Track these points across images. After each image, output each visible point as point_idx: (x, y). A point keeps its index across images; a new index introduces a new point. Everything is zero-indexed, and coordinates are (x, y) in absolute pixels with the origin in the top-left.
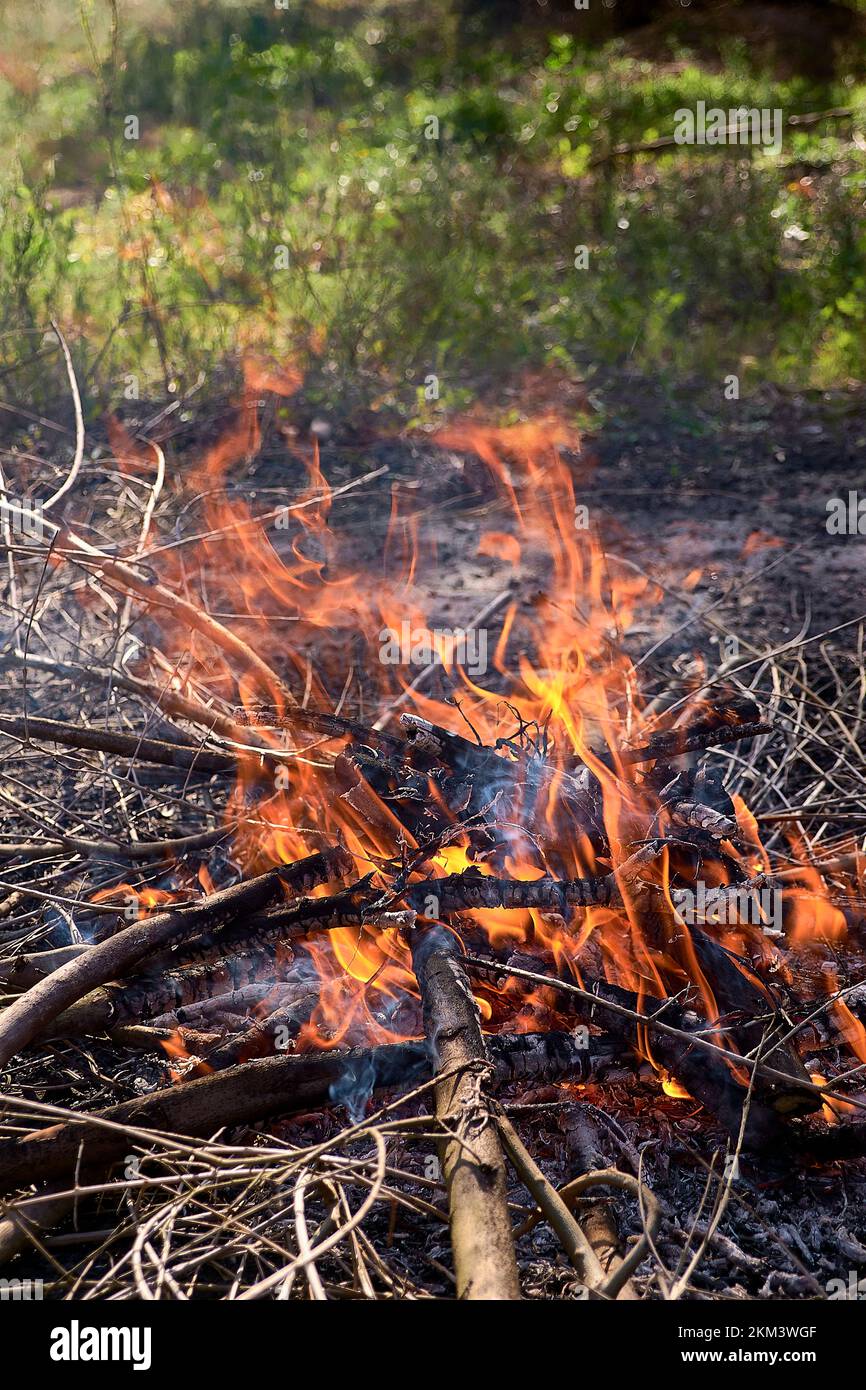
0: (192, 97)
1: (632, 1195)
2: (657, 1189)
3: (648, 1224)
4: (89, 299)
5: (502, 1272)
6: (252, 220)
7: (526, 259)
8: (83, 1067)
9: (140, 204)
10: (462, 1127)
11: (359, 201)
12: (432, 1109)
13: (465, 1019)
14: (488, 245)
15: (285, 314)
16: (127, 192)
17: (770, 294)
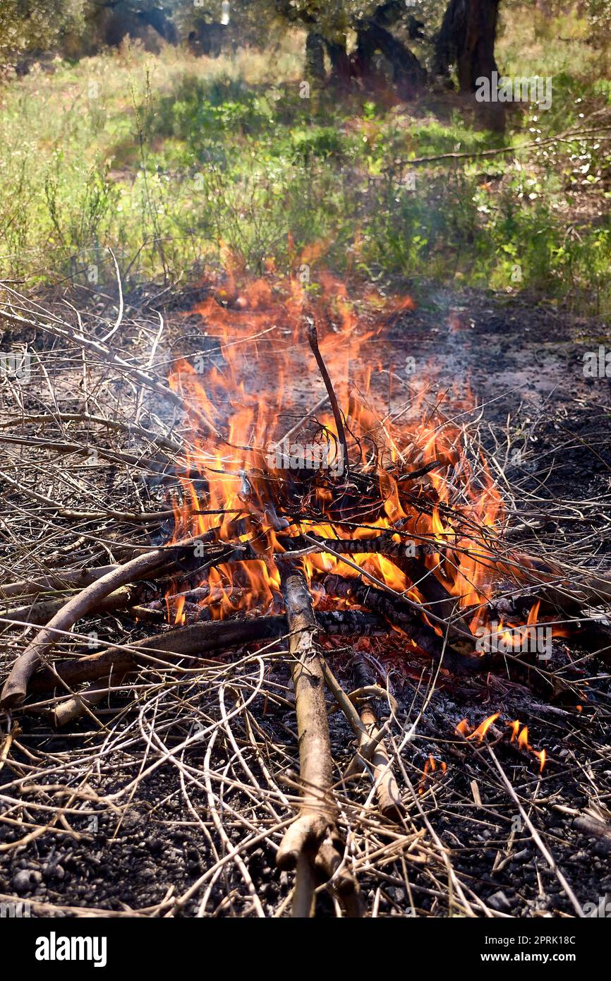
0: (183, 125)
1: (384, 699)
2: (397, 696)
3: (393, 711)
4: (127, 231)
5: (321, 727)
6: (210, 192)
7: (349, 217)
8: (114, 626)
9: (154, 180)
10: (302, 657)
11: (266, 183)
12: (288, 648)
13: (305, 605)
14: (331, 210)
15: (225, 241)
16: (148, 174)
17: (471, 239)
